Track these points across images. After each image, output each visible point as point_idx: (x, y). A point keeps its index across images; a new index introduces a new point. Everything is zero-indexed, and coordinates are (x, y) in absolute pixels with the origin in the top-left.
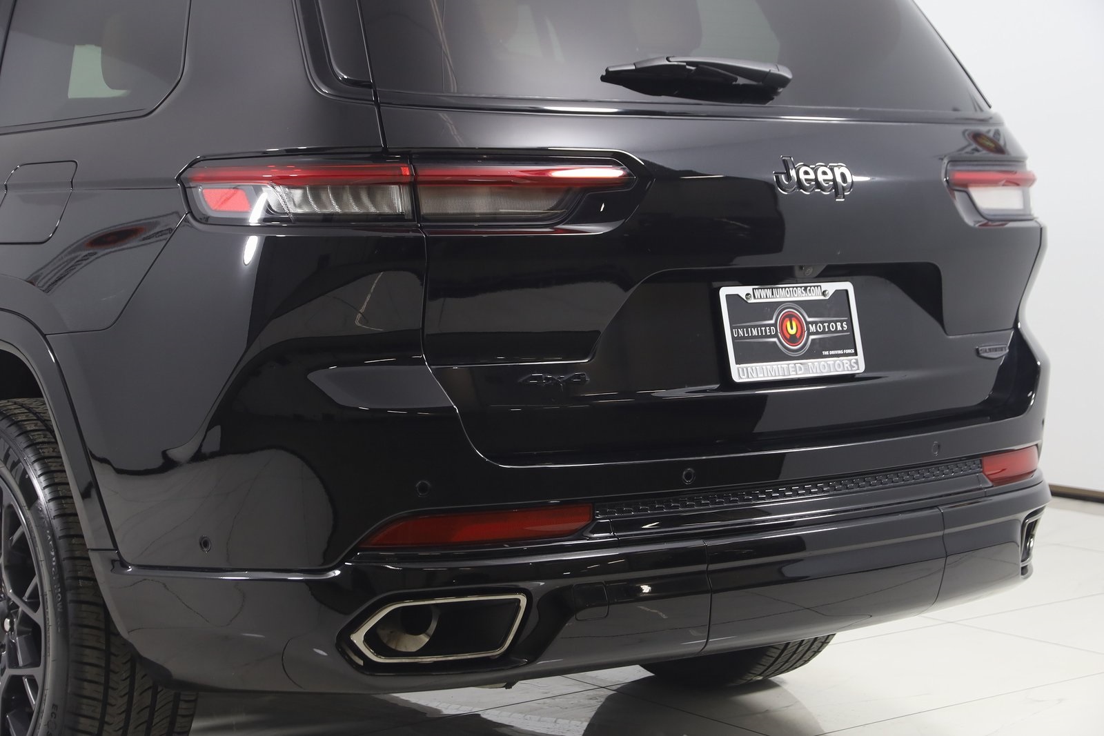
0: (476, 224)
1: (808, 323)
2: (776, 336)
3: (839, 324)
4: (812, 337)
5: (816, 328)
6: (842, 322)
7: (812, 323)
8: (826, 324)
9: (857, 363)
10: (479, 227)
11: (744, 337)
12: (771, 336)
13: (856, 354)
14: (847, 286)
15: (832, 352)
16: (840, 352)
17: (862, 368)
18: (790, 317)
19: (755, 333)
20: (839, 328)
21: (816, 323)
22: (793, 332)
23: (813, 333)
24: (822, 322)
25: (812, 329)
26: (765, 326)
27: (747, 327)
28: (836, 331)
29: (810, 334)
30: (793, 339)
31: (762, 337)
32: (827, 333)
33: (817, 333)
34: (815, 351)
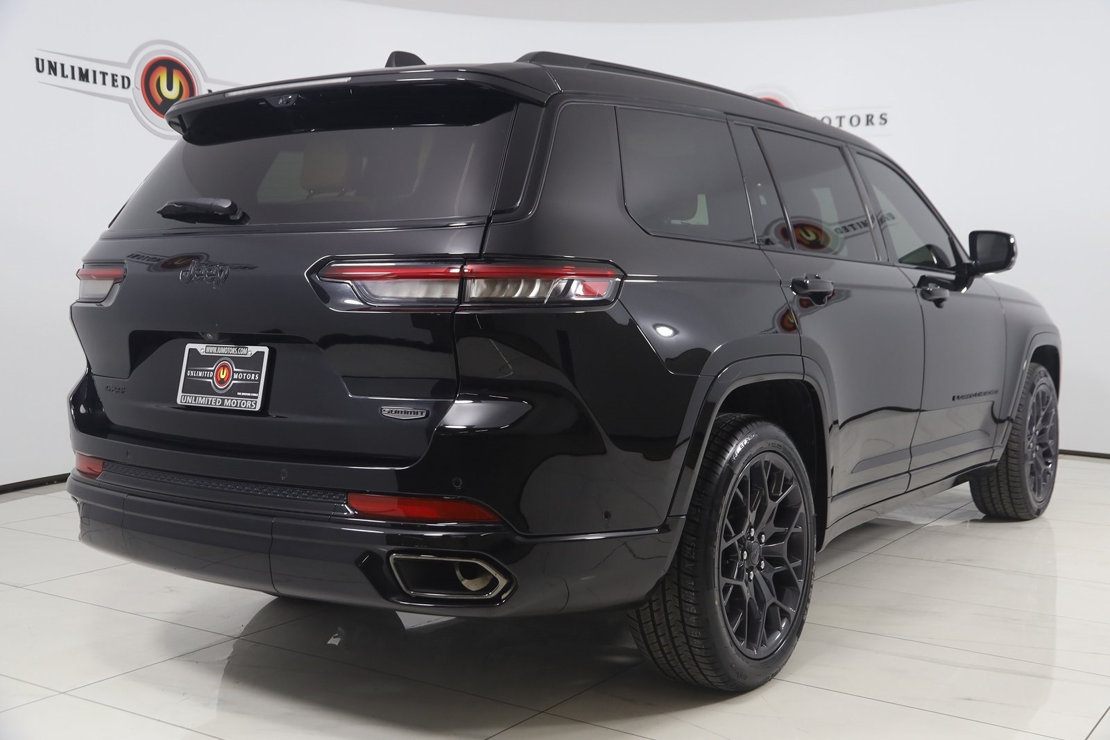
1: (234, 372)
2: (212, 378)
3: (253, 375)
4: (233, 382)
5: (239, 375)
6: (255, 374)
7: (236, 372)
8: (245, 374)
9: (255, 404)
11: (193, 377)
12: (209, 378)
13: (257, 398)
14: (265, 350)
15: (243, 394)
16: (249, 394)
17: (258, 408)
18: (224, 366)
19: (200, 375)
20: (253, 378)
21: (239, 373)
22: (222, 377)
23: (235, 380)
24: (243, 373)
25: (236, 376)
26: (208, 371)
27: (197, 370)
28: (250, 380)
29: (233, 379)
30: (222, 382)
31: (204, 377)
32: (244, 380)
33: (238, 379)
34: (232, 392)
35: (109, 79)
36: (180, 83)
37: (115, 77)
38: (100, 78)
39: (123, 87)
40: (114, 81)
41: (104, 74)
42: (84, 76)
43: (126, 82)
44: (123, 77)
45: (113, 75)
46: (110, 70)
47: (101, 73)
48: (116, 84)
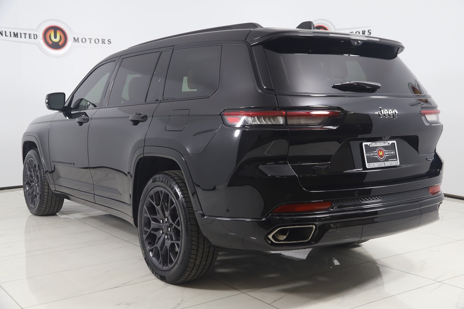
0: (296, 127)
1: (385, 152)
2: (377, 155)
3: (393, 152)
4: (386, 156)
5: (387, 153)
6: (393, 151)
7: (386, 152)
8: (389, 152)
9: (397, 162)
10: (297, 127)
11: (369, 156)
12: (376, 156)
13: (397, 160)
14: (395, 142)
15: (391, 160)
16: (393, 160)
17: (399, 164)
18: (380, 150)
19: (372, 155)
20: (393, 153)
21: (387, 152)
22: (381, 154)
23: (386, 155)
24: (388, 152)
25: (386, 153)
26: (374, 153)
27: (370, 153)
28: (392, 154)
29: (385, 155)
30: (381, 156)
31: (373, 156)
32: (390, 154)
33: (387, 154)
34: (387, 160)
35: (27, 36)
36: (60, 35)
37: (30, 35)
38: (23, 36)
39: (34, 38)
40: (30, 36)
41: (25, 34)
42: (16, 35)
43: (36, 36)
44: (34, 35)
45: (29, 34)
46: (28, 32)
47: (24, 33)
48: (31, 37)
